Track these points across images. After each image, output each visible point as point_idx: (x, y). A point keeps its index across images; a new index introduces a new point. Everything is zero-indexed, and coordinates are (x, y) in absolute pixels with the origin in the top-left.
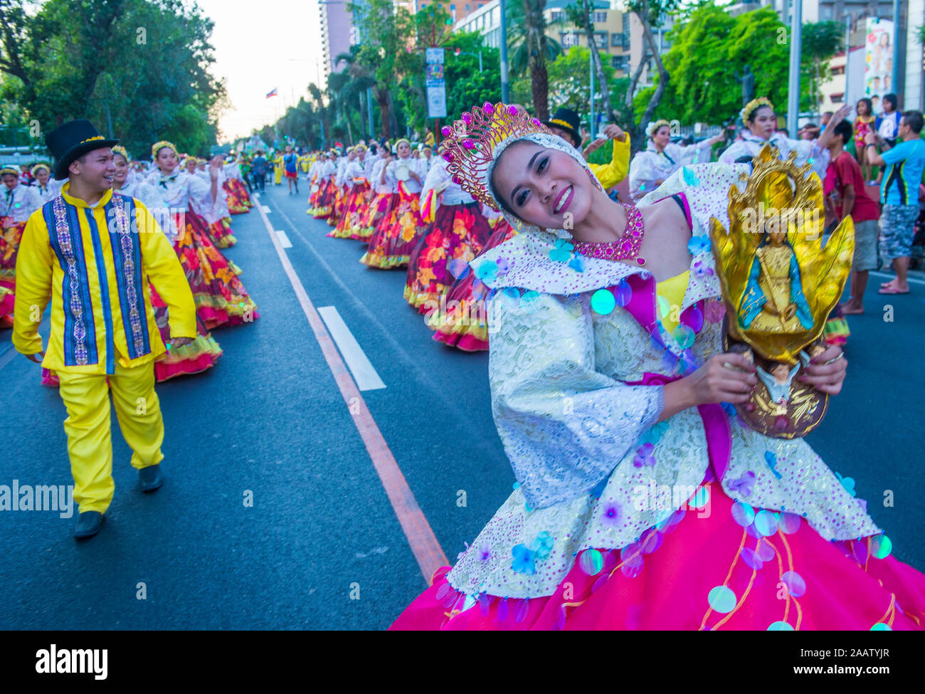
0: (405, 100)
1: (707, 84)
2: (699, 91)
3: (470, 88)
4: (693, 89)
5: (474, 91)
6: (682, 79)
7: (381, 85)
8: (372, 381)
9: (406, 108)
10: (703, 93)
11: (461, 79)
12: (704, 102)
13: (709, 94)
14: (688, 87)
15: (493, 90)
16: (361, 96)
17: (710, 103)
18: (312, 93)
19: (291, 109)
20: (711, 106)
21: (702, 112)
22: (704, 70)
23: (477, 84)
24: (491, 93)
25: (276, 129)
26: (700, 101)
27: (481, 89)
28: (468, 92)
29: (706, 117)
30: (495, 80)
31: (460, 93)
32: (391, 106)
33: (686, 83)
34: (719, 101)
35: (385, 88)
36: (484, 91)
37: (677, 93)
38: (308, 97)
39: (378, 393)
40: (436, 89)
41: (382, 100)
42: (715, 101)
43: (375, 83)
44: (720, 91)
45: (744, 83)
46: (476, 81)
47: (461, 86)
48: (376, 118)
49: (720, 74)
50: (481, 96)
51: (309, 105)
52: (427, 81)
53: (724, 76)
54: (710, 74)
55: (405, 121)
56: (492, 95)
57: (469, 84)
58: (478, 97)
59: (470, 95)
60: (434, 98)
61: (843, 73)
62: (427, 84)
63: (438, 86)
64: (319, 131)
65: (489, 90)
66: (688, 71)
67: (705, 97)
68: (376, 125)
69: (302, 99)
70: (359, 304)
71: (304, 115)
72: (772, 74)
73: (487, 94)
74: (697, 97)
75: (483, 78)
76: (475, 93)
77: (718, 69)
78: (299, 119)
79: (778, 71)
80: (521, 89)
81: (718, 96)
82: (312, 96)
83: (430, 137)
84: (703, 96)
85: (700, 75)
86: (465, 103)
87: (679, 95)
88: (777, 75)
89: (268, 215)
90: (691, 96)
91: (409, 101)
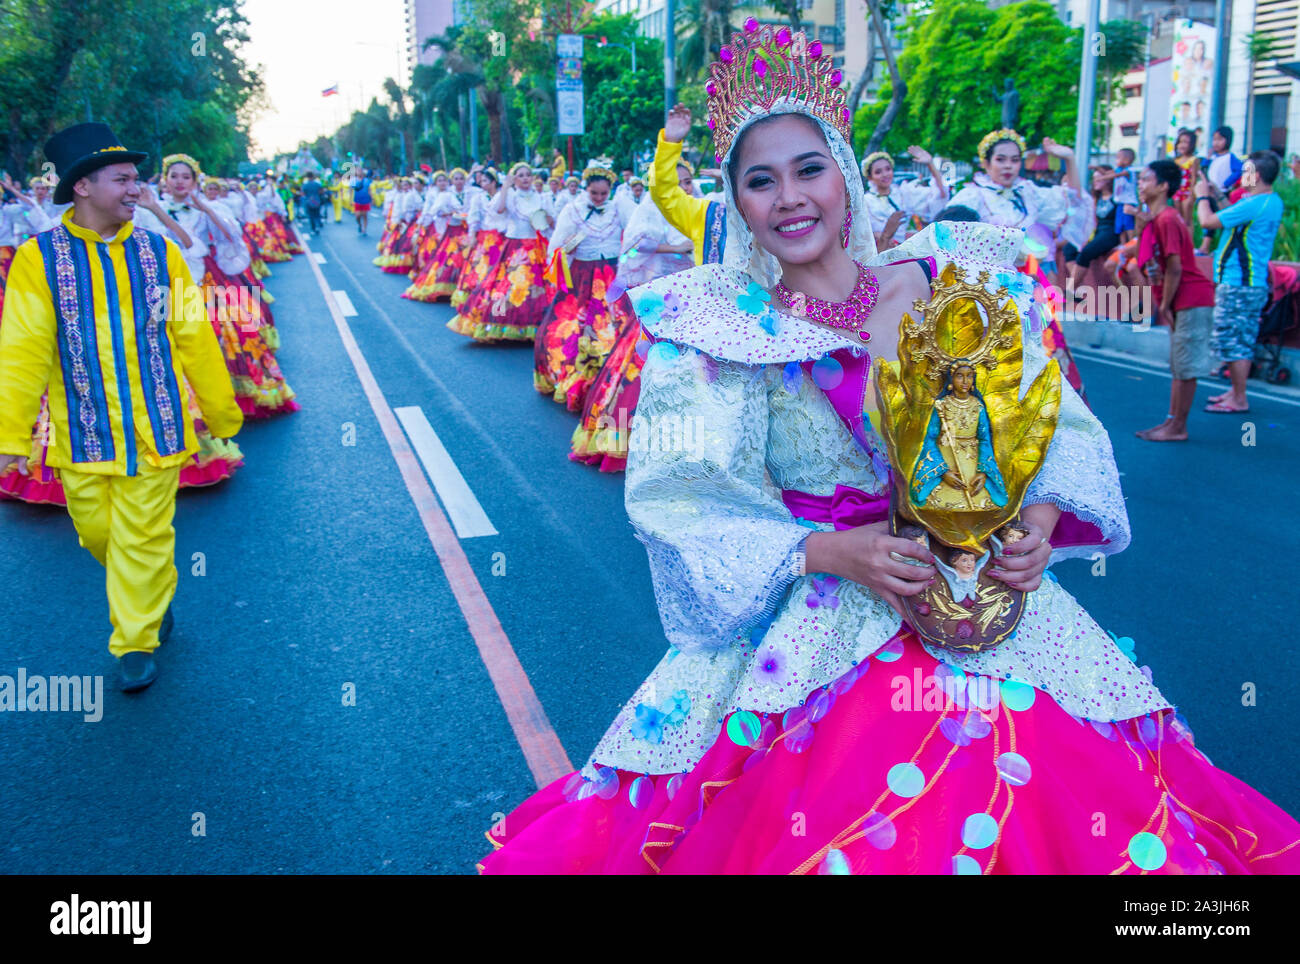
0: (524, 108)
1: (952, 102)
2: (941, 112)
3: (618, 95)
4: (933, 109)
5: (623, 99)
6: (918, 94)
7: (491, 85)
8: (476, 523)
9: (524, 119)
10: (946, 115)
11: (605, 81)
12: (948, 128)
13: (956, 117)
14: (927, 105)
15: (650, 99)
16: (461, 100)
17: (956, 130)
18: (389, 92)
19: (357, 114)
20: (958, 134)
21: (945, 141)
22: (949, 83)
23: (627, 90)
24: (647, 103)
25: (335, 143)
26: (943, 126)
27: (632, 97)
28: (614, 101)
29: (951, 149)
30: (653, 85)
31: (603, 100)
32: (503, 116)
33: (923, 100)
34: (968, 127)
35: (496, 89)
36: (637, 99)
37: (911, 113)
38: (384, 98)
39: (486, 542)
40: (569, 94)
41: (492, 106)
42: (964, 127)
43: (483, 81)
44: (972, 112)
45: (1005, 103)
46: (626, 85)
47: (604, 91)
48: (480, 132)
49: (971, 88)
50: (634, 106)
51: (385, 109)
52: (558, 82)
53: (976, 93)
54: (957, 88)
55: (523, 137)
56: (650, 107)
57: (615, 89)
58: (629, 108)
59: (617, 104)
60: (566, 106)
61: (1139, 94)
62: (558, 86)
63: (573, 90)
64: (397, 147)
65: (645, 99)
66: (927, 83)
67: (950, 121)
68: (480, 142)
69: (375, 100)
70: (457, 404)
71: (377, 123)
72: (1043, 92)
73: (642, 104)
74: (939, 121)
75: (636, 81)
76: (625, 103)
77: (969, 83)
78: (370, 129)
79: (1051, 88)
80: (691, 99)
81: (967, 119)
82: (389, 96)
83: (560, 162)
84: (946, 120)
85: (944, 89)
86: (610, 116)
87: (913, 117)
88: (1051, 93)
89: (322, 266)
90: (930, 119)
91: (529, 109)
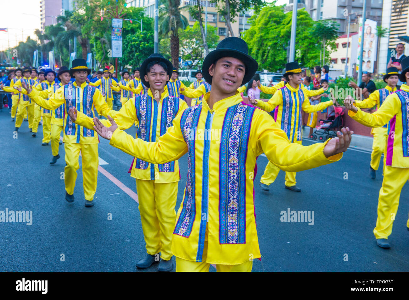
1: (269, 48)
2: (264, 52)
3: (135, 41)
4: (261, 51)
5: (137, 42)
6: (255, 45)
7: (84, 36)
10: (266, 54)
11: (130, 35)
12: (266, 59)
13: (270, 55)
14: (259, 50)
15: (148, 43)
16: (70, 41)
17: (269, 60)
21: (265, 64)
22: (268, 41)
23: (139, 39)
24: (147, 44)
26: (264, 58)
27: (141, 42)
28: (133, 43)
30: (149, 37)
31: (128, 42)
33: (257, 48)
34: (275, 59)
35: (86, 38)
36: (142, 43)
37: (252, 53)
40: (116, 41)
41: (83, 44)
42: (273, 59)
43: (81, 34)
44: (276, 53)
46: (138, 37)
47: (129, 39)
49: (276, 44)
50: (141, 46)
53: (278, 45)
54: (270, 43)
56: (148, 46)
57: (134, 38)
58: (139, 46)
59: (134, 44)
60: (115, 46)
62: (112, 38)
63: (118, 40)
65: (146, 43)
66: (259, 41)
67: (267, 56)
73: (145, 45)
74: (263, 56)
75: (143, 35)
76: (138, 44)
77: (275, 41)
80: (164, 44)
81: (274, 55)
83: (112, 68)
84: (266, 56)
85: (265, 44)
86: (131, 49)
87: (253, 54)
90: (260, 55)
